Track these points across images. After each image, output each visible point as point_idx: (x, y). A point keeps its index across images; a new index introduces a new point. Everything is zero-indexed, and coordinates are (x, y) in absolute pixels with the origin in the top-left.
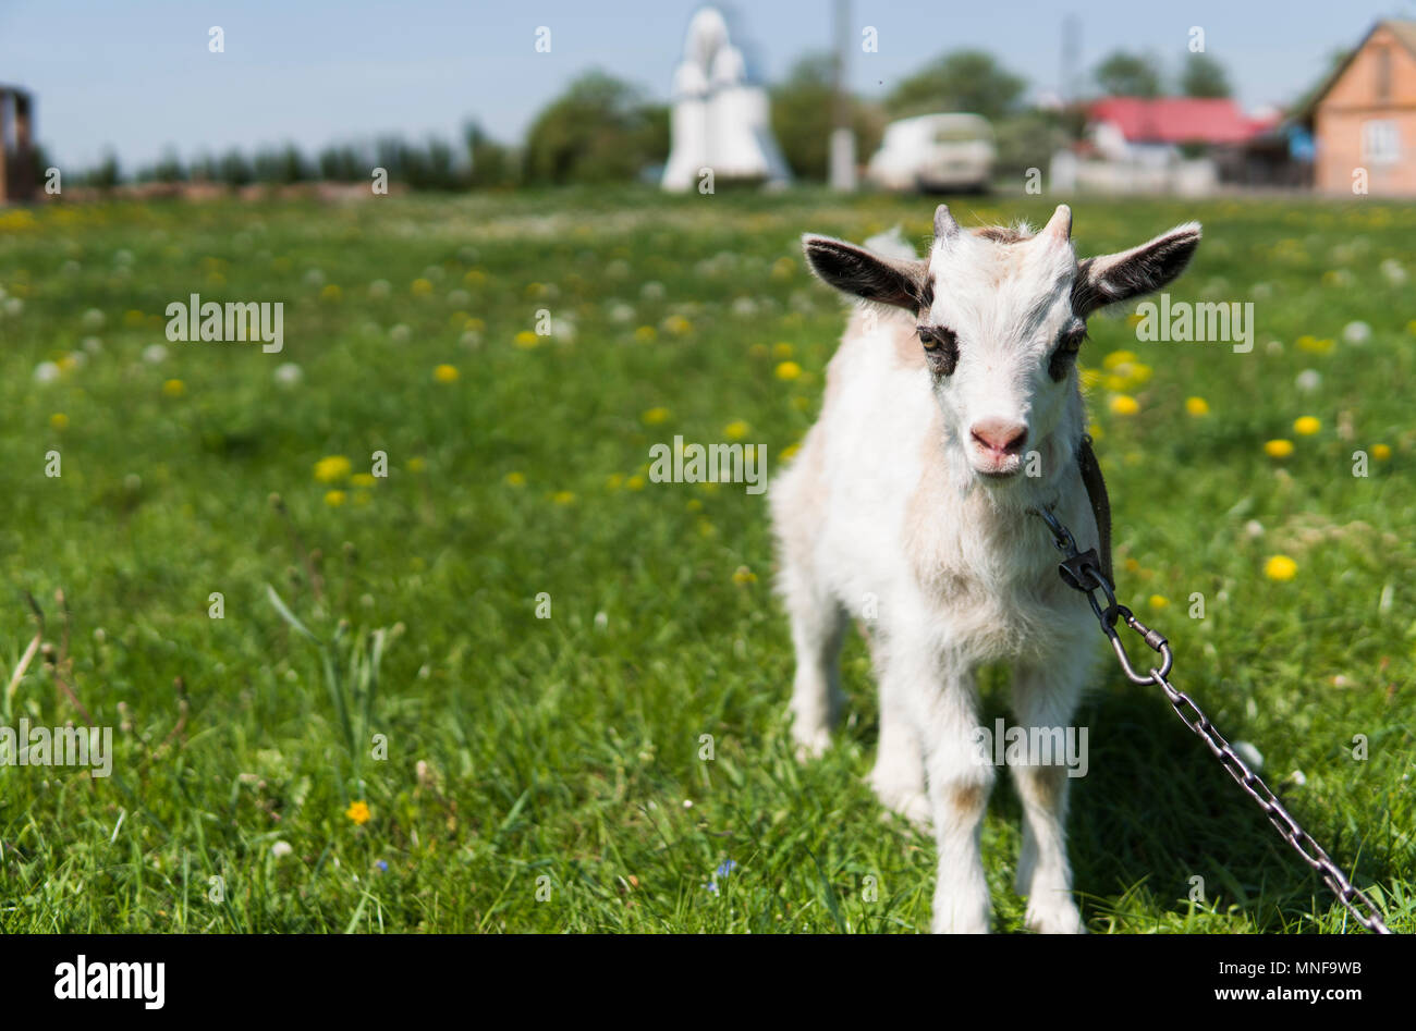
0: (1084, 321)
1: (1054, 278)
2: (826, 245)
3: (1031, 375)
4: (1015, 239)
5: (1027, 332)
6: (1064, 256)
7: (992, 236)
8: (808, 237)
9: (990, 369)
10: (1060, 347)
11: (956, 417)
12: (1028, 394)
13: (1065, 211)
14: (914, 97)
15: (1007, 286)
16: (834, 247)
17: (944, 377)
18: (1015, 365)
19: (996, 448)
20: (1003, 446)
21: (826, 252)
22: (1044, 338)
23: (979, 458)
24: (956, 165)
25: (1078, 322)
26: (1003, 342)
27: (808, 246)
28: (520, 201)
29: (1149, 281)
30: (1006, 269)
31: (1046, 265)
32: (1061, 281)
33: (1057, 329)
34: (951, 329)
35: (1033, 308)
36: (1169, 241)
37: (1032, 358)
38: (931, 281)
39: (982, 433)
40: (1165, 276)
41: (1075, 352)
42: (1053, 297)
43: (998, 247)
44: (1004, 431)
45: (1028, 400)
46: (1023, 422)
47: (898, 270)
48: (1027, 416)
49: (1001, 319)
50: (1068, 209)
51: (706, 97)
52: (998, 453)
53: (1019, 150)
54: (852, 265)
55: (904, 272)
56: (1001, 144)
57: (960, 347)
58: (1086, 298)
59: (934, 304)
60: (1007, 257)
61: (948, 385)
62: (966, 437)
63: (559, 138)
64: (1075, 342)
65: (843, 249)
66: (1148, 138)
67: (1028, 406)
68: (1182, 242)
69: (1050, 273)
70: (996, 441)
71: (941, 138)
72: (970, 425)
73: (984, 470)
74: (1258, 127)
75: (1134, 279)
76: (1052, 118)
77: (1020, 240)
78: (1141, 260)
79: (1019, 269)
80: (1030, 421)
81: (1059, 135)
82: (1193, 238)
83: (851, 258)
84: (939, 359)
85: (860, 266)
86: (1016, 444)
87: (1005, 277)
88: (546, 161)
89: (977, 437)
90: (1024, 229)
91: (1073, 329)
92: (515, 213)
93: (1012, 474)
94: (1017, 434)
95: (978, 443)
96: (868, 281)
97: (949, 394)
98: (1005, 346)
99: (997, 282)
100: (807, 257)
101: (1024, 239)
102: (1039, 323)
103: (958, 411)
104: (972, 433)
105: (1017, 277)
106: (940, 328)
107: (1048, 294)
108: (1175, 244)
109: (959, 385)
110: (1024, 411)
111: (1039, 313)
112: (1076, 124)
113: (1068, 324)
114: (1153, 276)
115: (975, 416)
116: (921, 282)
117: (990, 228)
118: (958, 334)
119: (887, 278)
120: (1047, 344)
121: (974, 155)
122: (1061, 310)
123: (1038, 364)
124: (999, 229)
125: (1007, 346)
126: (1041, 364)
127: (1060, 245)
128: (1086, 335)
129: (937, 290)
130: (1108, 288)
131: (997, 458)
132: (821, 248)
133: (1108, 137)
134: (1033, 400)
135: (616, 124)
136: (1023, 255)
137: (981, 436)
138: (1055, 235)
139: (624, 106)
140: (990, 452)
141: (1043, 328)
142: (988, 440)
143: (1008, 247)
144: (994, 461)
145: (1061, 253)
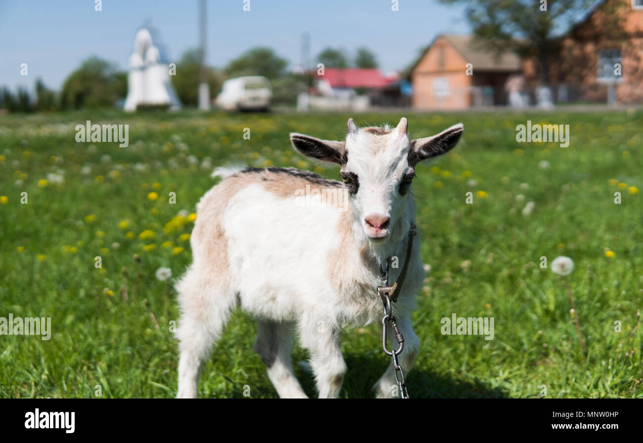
0: (414, 168)
1: (400, 150)
2: (301, 138)
3: (391, 194)
4: (383, 133)
5: (388, 175)
6: (405, 141)
7: (373, 132)
8: (292, 135)
9: (373, 191)
10: (403, 180)
11: (359, 212)
12: (390, 202)
13: (404, 120)
14: (237, 69)
15: (380, 154)
16: (304, 138)
17: (353, 195)
18: (384, 190)
19: (376, 227)
20: (379, 226)
21: (300, 141)
22: (395, 178)
23: (370, 232)
24: (255, 99)
25: (411, 169)
26: (378, 180)
27: (293, 138)
28: (57, 117)
29: (441, 149)
30: (379, 147)
31: (396, 145)
32: (403, 151)
33: (402, 173)
34: (356, 173)
35: (391, 164)
36: (450, 132)
37: (391, 186)
38: (346, 153)
39: (370, 220)
40: (449, 147)
41: (410, 183)
42: (400, 159)
43: (375, 137)
44: (379, 219)
45: (390, 205)
46: (388, 215)
47: (332, 147)
48: (390, 212)
49: (377, 169)
50: (406, 119)
51: (143, 69)
52: (377, 229)
53: (284, 92)
54: (313, 146)
55: (335, 148)
56: (275, 90)
57: (360, 182)
58: (414, 158)
59: (348, 162)
60: (379, 142)
61: (355, 198)
62: (363, 222)
63: (78, 87)
64: (410, 178)
65: (308, 139)
66: (340, 86)
67: (390, 208)
68: (455, 132)
69: (398, 148)
70: (376, 224)
71: (247, 87)
72: (365, 217)
73: (372, 237)
74: (389, 81)
75: (435, 149)
76: (299, 77)
77: (385, 133)
78: (438, 140)
79: (385, 147)
80: (391, 214)
81: (302, 85)
82: (460, 130)
83: (312, 143)
84: (351, 187)
85: (316, 147)
86: (385, 225)
87: (379, 151)
88: (71, 98)
89: (368, 222)
90: (387, 127)
91: (408, 172)
92: (54, 122)
93: (384, 238)
94: (385, 221)
95: (368, 225)
96: (319, 153)
97: (356, 202)
98: (379, 181)
99: (375, 153)
100: (292, 143)
101: (387, 133)
102: (393, 171)
103: (360, 210)
104: (366, 220)
105: (384, 151)
106: (351, 173)
107: (397, 158)
108: (452, 133)
109: (360, 198)
110: (388, 210)
111: (394, 166)
112: (310, 80)
113: (407, 170)
114: (444, 148)
115: (367, 213)
116: (342, 153)
117: (372, 128)
118: (359, 176)
119: (328, 151)
120: (398, 180)
121: (263, 95)
122: (403, 164)
123: (394, 188)
124: (376, 128)
125: (380, 182)
126: (396, 189)
127: (403, 136)
128: (415, 175)
129: (349, 156)
130: (424, 153)
131: (377, 231)
132: (298, 139)
133: (324, 86)
134: (393, 205)
135: (104, 81)
136: (386, 141)
137: (369, 222)
138: (400, 131)
139: (107, 73)
140: (374, 229)
141: (396, 172)
142: (372, 223)
143: (380, 137)
144: (375, 232)
145: (403, 140)
